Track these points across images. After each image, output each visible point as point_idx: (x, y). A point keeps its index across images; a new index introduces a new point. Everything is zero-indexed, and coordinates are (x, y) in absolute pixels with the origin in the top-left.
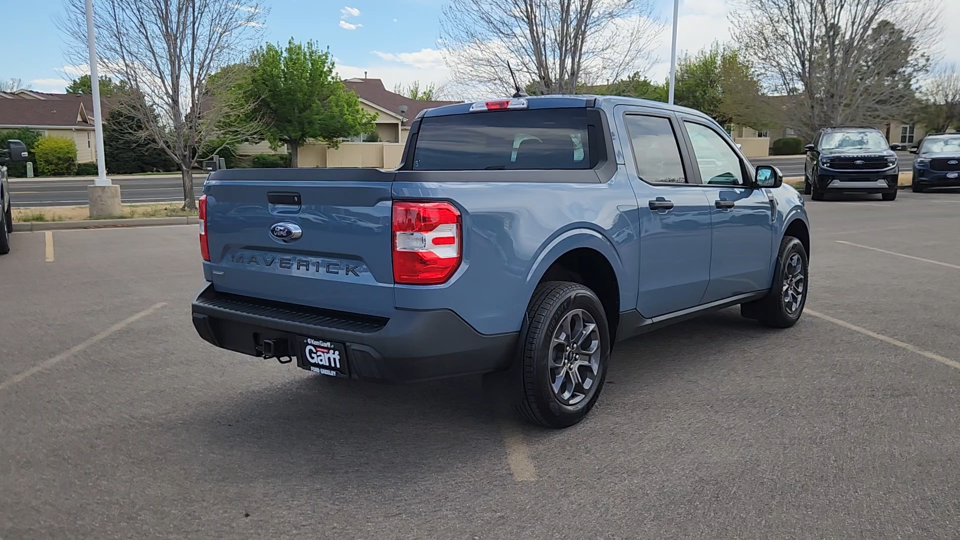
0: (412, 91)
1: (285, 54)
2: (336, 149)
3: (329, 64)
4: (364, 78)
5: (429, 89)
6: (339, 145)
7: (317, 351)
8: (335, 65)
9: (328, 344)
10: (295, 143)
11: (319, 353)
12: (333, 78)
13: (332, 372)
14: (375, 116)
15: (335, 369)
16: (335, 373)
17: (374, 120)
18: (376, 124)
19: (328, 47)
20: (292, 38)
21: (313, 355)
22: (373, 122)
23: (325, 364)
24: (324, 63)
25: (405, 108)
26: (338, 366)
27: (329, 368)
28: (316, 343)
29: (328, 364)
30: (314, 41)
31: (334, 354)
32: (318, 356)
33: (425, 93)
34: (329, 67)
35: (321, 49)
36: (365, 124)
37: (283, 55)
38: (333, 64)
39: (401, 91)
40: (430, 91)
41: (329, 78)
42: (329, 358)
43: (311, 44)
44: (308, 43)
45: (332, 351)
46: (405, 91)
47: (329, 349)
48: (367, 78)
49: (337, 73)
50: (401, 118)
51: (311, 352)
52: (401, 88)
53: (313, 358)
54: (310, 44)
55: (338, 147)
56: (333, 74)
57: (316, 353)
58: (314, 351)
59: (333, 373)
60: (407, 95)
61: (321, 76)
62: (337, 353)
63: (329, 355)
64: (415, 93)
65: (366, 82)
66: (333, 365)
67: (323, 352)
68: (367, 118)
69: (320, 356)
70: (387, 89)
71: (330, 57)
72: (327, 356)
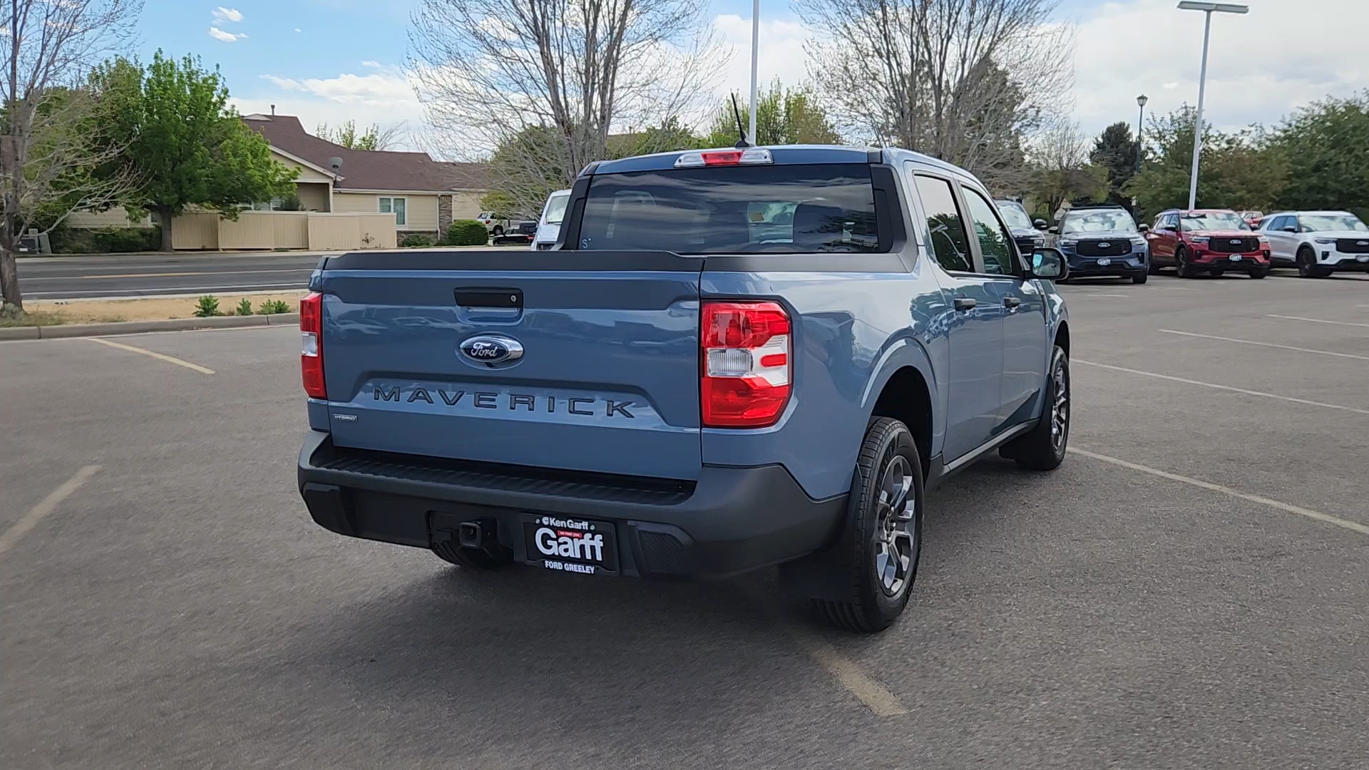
0: (344, 135)
1: (148, 75)
2: (235, 221)
3: (220, 91)
4: (271, 114)
5: (369, 133)
6: (239, 215)
7: (558, 537)
8: (229, 93)
9: (585, 525)
10: (167, 211)
11: (561, 540)
12: (227, 113)
13: (587, 567)
14: (295, 172)
15: (593, 562)
16: (593, 569)
17: (294, 179)
18: (297, 183)
19: (218, 66)
20: (160, 49)
21: (549, 543)
22: (292, 181)
23: (572, 556)
24: (212, 89)
25: (339, 161)
26: (599, 558)
27: (582, 561)
28: (559, 524)
29: (578, 556)
30: (194, 55)
31: (592, 539)
32: (559, 544)
33: (364, 139)
34: (219, 97)
35: (206, 68)
36: (280, 184)
37: (146, 77)
38: (226, 92)
39: (328, 135)
40: (372, 136)
41: (221, 114)
42: (582, 547)
43: (190, 61)
44: (185, 58)
45: (588, 536)
46: (334, 136)
47: (583, 532)
48: (275, 114)
49: (233, 106)
50: (333, 175)
51: (545, 537)
52: (328, 131)
53: (550, 547)
54: (188, 61)
55: (237, 218)
56: (227, 107)
57: (556, 540)
58: (554, 536)
59: (589, 569)
60: (337, 140)
61: (207, 109)
62: (599, 537)
63: (582, 542)
64: (349, 138)
65: (273, 119)
66: (589, 556)
67: (572, 538)
68: (283, 175)
69: (566, 543)
70: (307, 132)
71: (221, 80)
72: (578, 543)
